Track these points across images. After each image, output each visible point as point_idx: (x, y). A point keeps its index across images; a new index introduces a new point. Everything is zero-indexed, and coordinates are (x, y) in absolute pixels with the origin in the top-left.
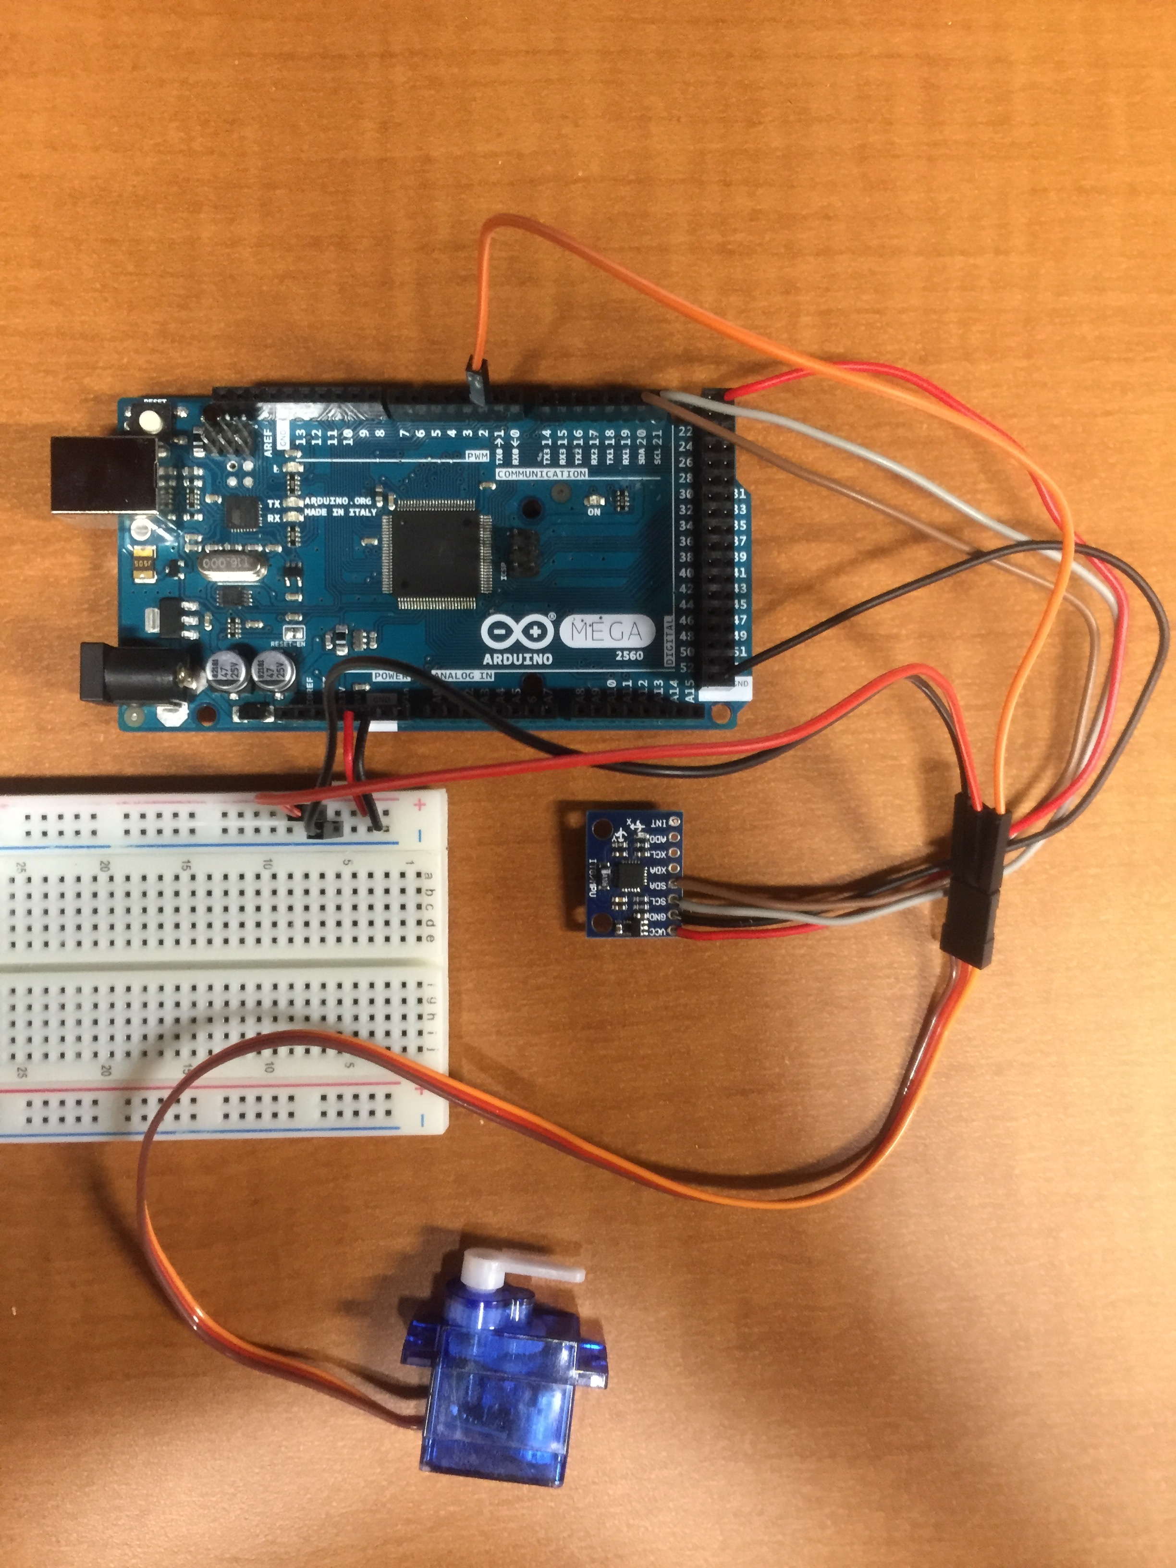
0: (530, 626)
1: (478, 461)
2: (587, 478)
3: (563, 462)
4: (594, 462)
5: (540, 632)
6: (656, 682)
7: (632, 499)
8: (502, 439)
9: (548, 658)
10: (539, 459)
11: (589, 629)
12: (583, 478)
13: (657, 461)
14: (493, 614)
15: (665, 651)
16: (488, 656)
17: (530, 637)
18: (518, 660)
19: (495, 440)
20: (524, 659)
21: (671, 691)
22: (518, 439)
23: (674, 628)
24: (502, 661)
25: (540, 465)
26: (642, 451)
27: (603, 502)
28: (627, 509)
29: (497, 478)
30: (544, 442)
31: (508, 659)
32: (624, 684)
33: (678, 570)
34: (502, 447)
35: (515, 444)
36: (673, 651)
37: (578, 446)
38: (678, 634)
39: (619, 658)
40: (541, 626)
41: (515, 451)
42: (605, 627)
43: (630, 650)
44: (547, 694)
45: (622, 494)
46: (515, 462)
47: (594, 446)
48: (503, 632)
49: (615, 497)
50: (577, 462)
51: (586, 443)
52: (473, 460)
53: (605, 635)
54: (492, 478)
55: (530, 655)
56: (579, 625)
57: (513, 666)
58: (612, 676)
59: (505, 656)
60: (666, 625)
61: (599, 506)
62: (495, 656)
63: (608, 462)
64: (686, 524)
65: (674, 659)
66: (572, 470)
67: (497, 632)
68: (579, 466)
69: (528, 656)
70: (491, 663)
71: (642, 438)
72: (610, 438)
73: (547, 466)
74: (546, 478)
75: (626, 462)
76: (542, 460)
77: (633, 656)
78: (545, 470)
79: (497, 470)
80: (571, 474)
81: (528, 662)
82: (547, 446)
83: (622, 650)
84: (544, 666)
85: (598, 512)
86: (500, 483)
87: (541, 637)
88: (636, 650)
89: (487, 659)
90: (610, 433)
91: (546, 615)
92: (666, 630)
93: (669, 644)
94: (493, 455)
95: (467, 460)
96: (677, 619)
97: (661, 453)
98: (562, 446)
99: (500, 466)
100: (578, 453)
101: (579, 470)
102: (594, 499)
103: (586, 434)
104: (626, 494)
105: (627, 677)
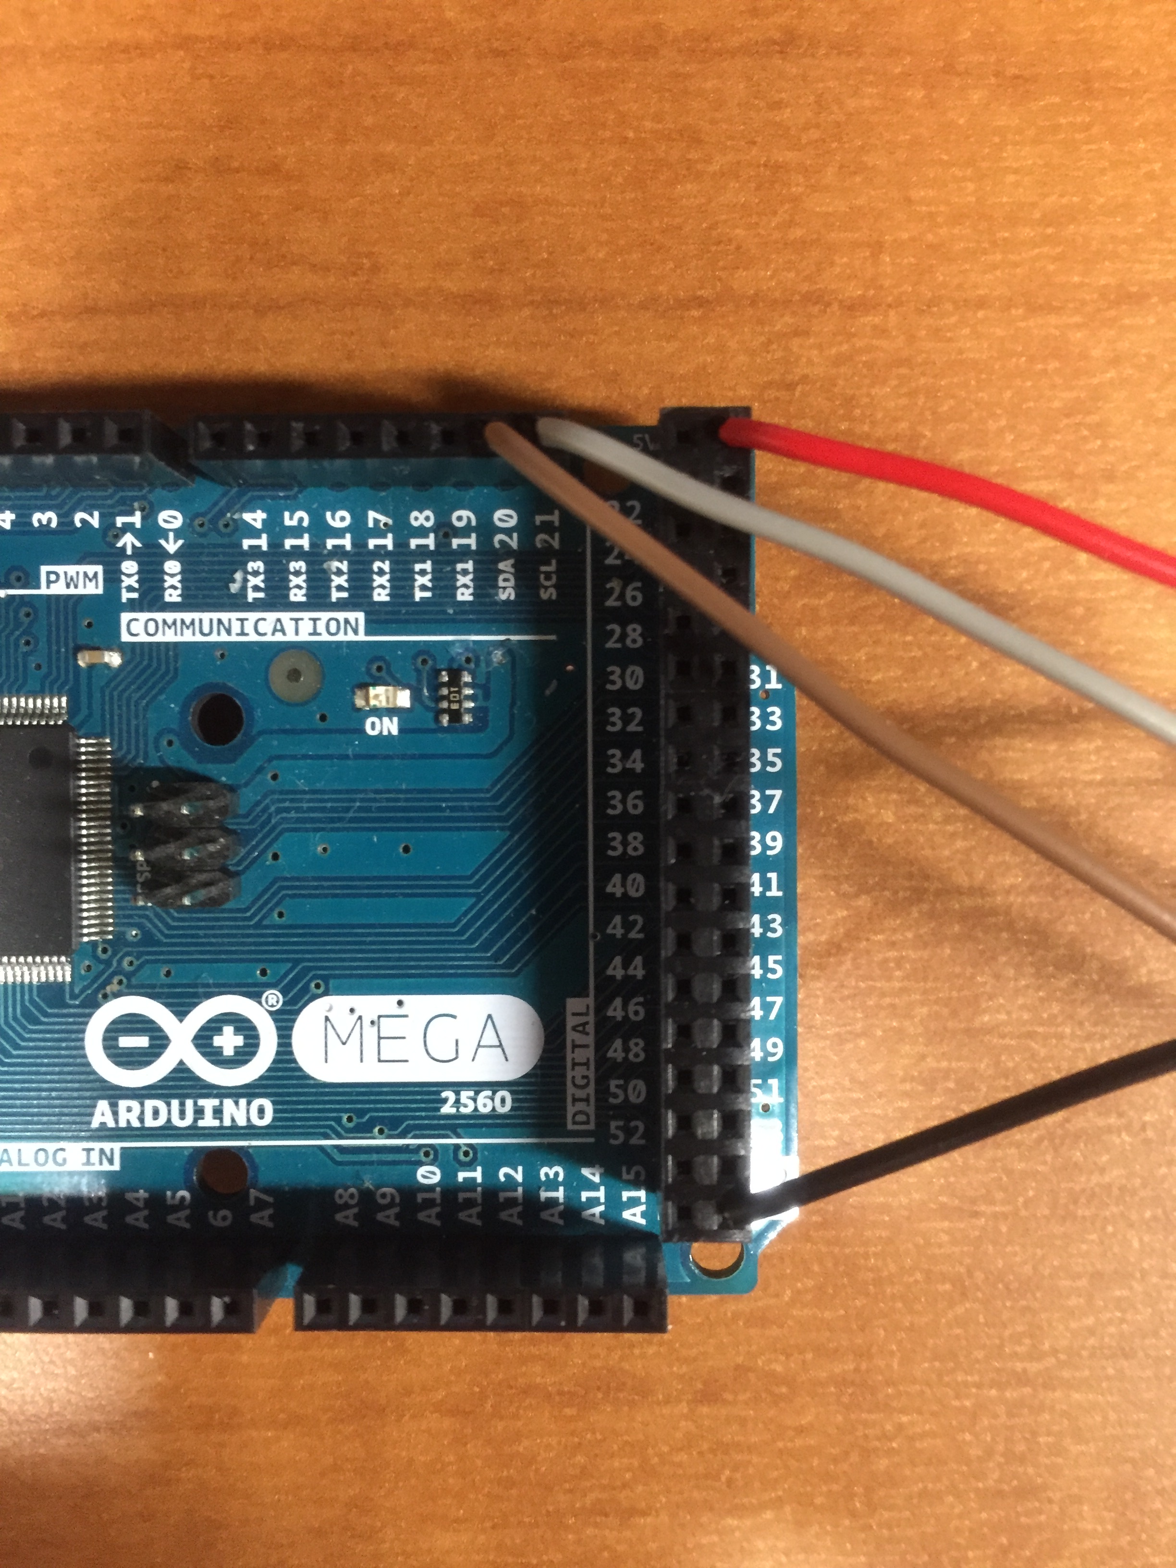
0: (214, 1026)
1: (72, 591)
2: (362, 637)
3: (297, 596)
4: (381, 596)
5: (239, 1041)
6: (546, 1172)
7: (483, 689)
8: (136, 533)
9: (261, 1111)
10: (234, 588)
11: (370, 1033)
12: (351, 637)
13: (548, 594)
14: (116, 995)
15: (570, 1090)
16: (103, 1106)
17: (215, 1057)
18: (182, 1114)
19: (117, 537)
20: (199, 1112)
21: (585, 1195)
22: (178, 533)
23: (591, 1028)
24: (141, 1119)
25: (238, 603)
26: (505, 565)
27: (404, 699)
28: (467, 719)
29: (125, 637)
30: (246, 543)
31: (156, 1113)
32: (461, 1176)
33: (603, 877)
34: (137, 555)
35: (172, 547)
36: (591, 1090)
37: (339, 553)
38: (601, 1045)
39: (447, 1109)
40: (244, 1026)
41: (172, 567)
42: (412, 1028)
43: (478, 1087)
44: (261, 1205)
45: (455, 680)
46: (172, 596)
47: (380, 553)
48: (142, 1042)
49: (436, 686)
50: (335, 595)
51: (359, 544)
52: (59, 589)
53: (412, 1048)
54: (112, 642)
55: (216, 1102)
56: (344, 1022)
57: (168, 1131)
58: (433, 1155)
59: (150, 1104)
60: (571, 1021)
61: (391, 712)
62: (123, 1104)
63: (419, 595)
64: (625, 757)
65: (591, 1110)
66: (325, 616)
67: (126, 1042)
68: (341, 605)
69: (209, 1104)
70: (111, 1124)
71: (508, 532)
72: (422, 532)
73: (257, 606)
74: (253, 637)
75: (465, 595)
76: (244, 588)
77: (485, 1104)
78: (252, 616)
79: (125, 617)
80: (321, 627)
81: (209, 1121)
82: (255, 553)
83: (457, 1087)
84: (251, 1131)
85: (391, 726)
86: (132, 651)
87: (244, 1056)
88: (494, 1086)
89: (102, 1113)
90: (421, 518)
91: (256, 996)
92: (571, 1036)
93: (580, 1071)
94: (113, 578)
95: (43, 591)
96: (601, 1008)
97: (558, 572)
98: (297, 553)
99: (132, 606)
100: (339, 572)
101: (341, 616)
102: (379, 695)
103: (359, 521)
104: (467, 678)
105: (472, 1158)
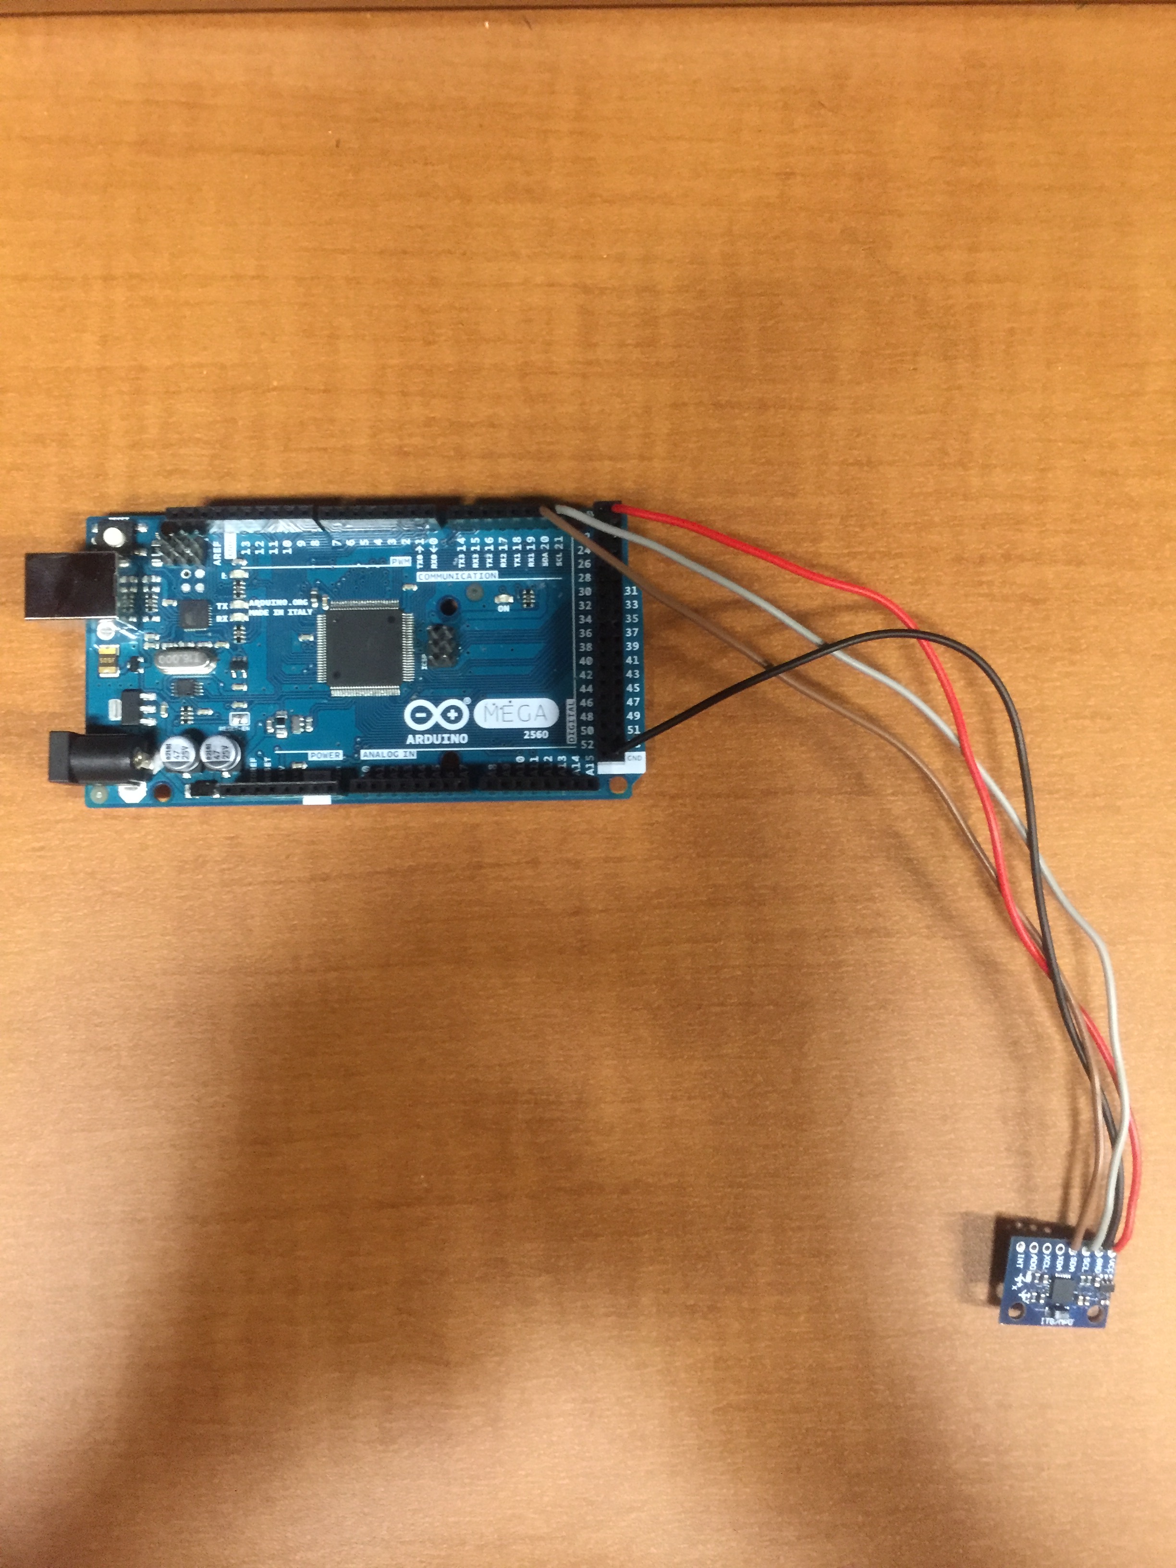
0: (448, 710)
1: (401, 565)
2: (497, 579)
3: (475, 566)
4: (503, 565)
5: (456, 714)
6: (560, 758)
7: (537, 595)
8: (422, 546)
9: (464, 738)
10: (455, 563)
11: (500, 712)
12: (493, 579)
13: (559, 564)
14: (415, 699)
15: (568, 731)
16: (410, 737)
17: (448, 720)
18: (437, 739)
19: (416, 547)
20: (443, 739)
21: (573, 766)
22: (436, 546)
23: (575, 709)
24: (423, 741)
25: (456, 568)
26: (545, 555)
27: (511, 600)
28: (532, 606)
29: (418, 580)
30: (459, 549)
31: (428, 739)
32: (532, 759)
33: (578, 658)
34: (423, 553)
35: (434, 550)
36: (575, 730)
37: (489, 551)
38: (579, 715)
39: (526, 737)
40: (458, 710)
41: (434, 557)
42: (514, 710)
43: (537, 729)
44: (464, 770)
45: (528, 593)
46: (434, 566)
47: (503, 551)
48: (423, 715)
49: (522, 595)
50: (488, 565)
51: (496, 548)
52: (396, 565)
53: (514, 717)
54: (413, 581)
55: (448, 735)
56: (492, 708)
57: (432, 745)
58: (521, 753)
59: (426, 736)
60: (568, 707)
61: (507, 604)
62: (417, 736)
63: (516, 565)
64: (585, 618)
65: (575, 736)
66: (484, 572)
67: (418, 715)
68: (491, 569)
69: (446, 736)
70: (413, 743)
71: (545, 544)
72: (517, 544)
73: (462, 569)
74: (461, 580)
75: (531, 565)
76: (458, 564)
77: (539, 735)
78: (460, 573)
79: (418, 574)
80: (483, 575)
81: (446, 742)
82: (462, 552)
83: (530, 729)
84: (460, 745)
85: (507, 609)
86: (420, 585)
87: (458, 719)
88: (542, 729)
89: (410, 740)
90: (517, 539)
91: (462, 699)
92: (568, 712)
93: (571, 724)
94: (414, 561)
95: (391, 565)
96: (578, 701)
97: (563, 556)
98: (475, 552)
99: (421, 570)
100: (489, 558)
101: (490, 572)
102: (503, 598)
103: (496, 540)
104: (532, 592)
105: (533, 753)
